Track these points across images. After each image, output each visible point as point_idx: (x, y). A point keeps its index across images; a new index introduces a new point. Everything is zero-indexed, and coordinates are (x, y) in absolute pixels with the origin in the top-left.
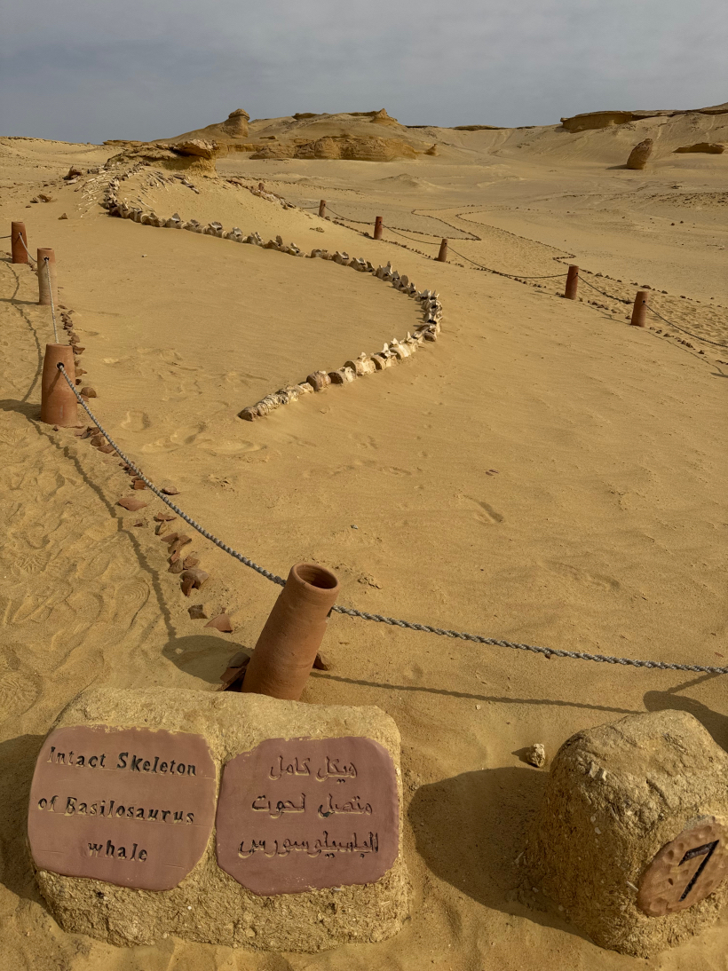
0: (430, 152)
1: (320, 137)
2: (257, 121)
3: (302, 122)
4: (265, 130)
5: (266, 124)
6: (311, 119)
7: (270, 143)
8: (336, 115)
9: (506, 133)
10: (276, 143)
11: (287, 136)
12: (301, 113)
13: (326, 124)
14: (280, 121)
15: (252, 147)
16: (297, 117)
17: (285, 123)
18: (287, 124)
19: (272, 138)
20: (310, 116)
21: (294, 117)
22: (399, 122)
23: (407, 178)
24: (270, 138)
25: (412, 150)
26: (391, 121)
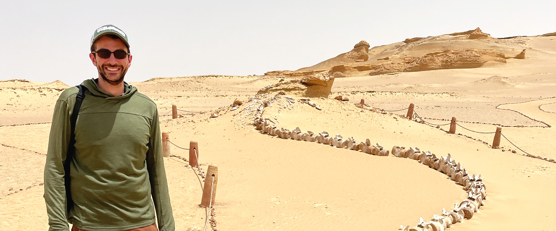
0: (521, 56)
1: (425, 54)
2: (375, 47)
3: (410, 45)
4: (382, 54)
5: (383, 49)
6: (418, 42)
7: (385, 62)
8: (438, 37)
10: (389, 62)
11: (398, 56)
12: (410, 38)
13: (430, 44)
14: (393, 45)
15: (371, 67)
16: (407, 41)
18: (398, 47)
19: (387, 59)
20: (417, 39)
21: (405, 42)
22: (492, 36)
23: (497, 79)
24: (385, 59)
25: (503, 57)
26: (485, 36)
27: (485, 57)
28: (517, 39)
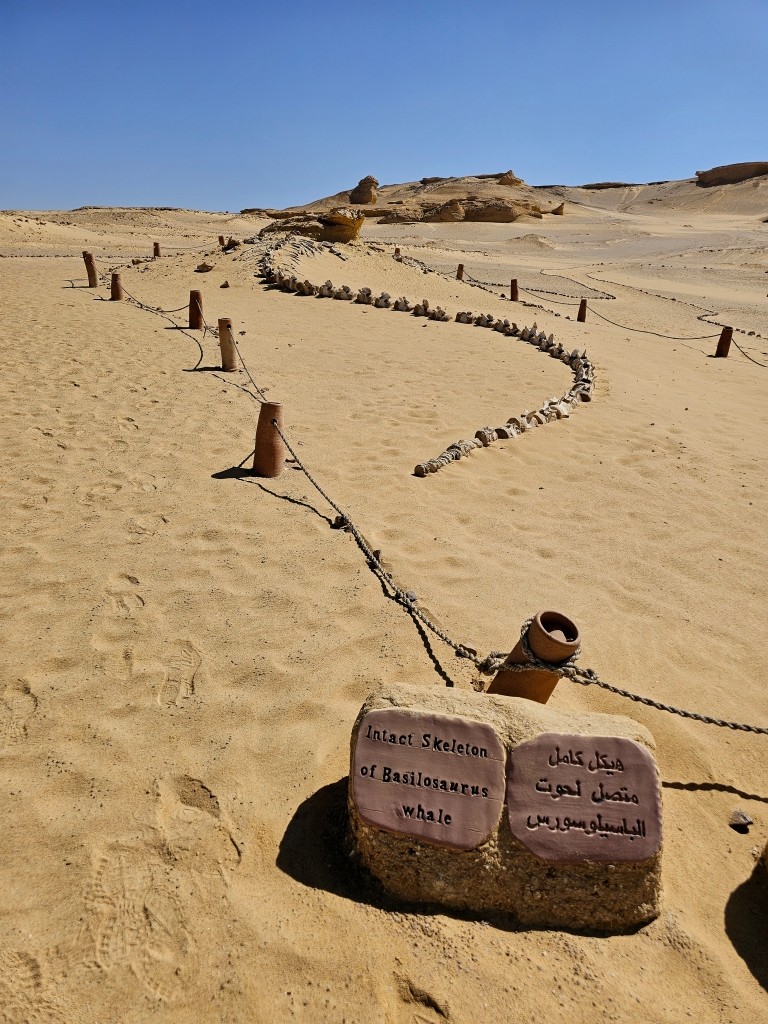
0: (557, 212)
1: (447, 200)
2: (385, 186)
3: (429, 186)
4: (393, 195)
5: (394, 189)
6: (438, 183)
7: (398, 207)
8: (463, 178)
9: (638, 190)
10: (403, 208)
11: (414, 201)
12: (428, 177)
13: (452, 188)
14: (408, 186)
15: (379, 213)
16: (425, 182)
17: (412, 188)
18: (414, 188)
19: (401, 203)
20: (437, 180)
21: (421, 182)
22: (526, 183)
23: (533, 238)
24: (397, 203)
25: (538, 210)
26: (517, 182)
27: (517, 210)
28: (554, 190)
